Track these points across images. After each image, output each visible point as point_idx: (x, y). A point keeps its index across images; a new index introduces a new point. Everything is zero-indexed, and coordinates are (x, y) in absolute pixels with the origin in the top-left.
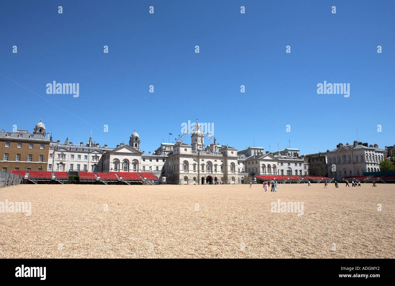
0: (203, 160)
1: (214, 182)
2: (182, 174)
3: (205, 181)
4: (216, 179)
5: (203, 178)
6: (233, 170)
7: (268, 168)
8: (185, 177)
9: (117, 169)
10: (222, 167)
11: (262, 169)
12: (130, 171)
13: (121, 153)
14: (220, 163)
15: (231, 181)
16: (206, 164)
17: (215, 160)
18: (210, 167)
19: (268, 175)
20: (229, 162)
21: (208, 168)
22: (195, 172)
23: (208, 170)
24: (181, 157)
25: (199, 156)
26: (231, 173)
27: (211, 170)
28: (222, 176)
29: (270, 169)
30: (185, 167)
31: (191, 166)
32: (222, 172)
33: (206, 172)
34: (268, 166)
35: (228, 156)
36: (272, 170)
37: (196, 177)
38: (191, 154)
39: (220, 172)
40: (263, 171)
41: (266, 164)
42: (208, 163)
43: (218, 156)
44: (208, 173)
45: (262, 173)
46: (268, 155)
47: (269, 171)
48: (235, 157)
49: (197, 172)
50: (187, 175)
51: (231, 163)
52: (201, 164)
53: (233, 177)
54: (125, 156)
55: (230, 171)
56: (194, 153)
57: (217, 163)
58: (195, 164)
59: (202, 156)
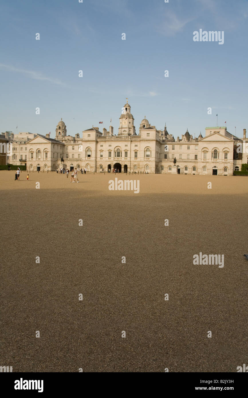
0: (110, 146)
2: (84, 161)
6: (149, 157)
7: (215, 154)
8: (88, 164)
9: (33, 157)
10: (136, 153)
11: (204, 155)
12: (42, 159)
13: (35, 143)
14: (134, 148)
15: (145, 169)
16: (115, 150)
17: (125, 145)
18: (120, 153)
19: (213, 162)
20: (142, 146)
21: (117, 154)
22: (102, 159)
23: (117, 157)
24: (84, 143)
25: (105, 141)
26: (145, 160)
27: (121, 157)
28: (135, 163)
29: (218, 154)
30: (89, 153)
31: (95, 152)
32: (137, 159)
33: (113, 159)
34: (216, 150)
35: (141, 139)
36: (221, 155)
37: (103, 164)
38: (95, 139)
39: (133, 159)
40: (205, 158)
41: (211, 147)
42: (118, 149)
43: (130, 140)
44: (116, 160)
45: (202, 160)
46: (215, 135)
47: (217, 158)
48: (151, 139)
49: (104, 158)
50: (90, 162)
51: (145, 148)
52: (108, 150)
53: (148, 165)
54: (38, 146)
55: (143, 157)
56: (101, 138)
57: (128, 148)
58: (102, 151)
59: (108, 141)
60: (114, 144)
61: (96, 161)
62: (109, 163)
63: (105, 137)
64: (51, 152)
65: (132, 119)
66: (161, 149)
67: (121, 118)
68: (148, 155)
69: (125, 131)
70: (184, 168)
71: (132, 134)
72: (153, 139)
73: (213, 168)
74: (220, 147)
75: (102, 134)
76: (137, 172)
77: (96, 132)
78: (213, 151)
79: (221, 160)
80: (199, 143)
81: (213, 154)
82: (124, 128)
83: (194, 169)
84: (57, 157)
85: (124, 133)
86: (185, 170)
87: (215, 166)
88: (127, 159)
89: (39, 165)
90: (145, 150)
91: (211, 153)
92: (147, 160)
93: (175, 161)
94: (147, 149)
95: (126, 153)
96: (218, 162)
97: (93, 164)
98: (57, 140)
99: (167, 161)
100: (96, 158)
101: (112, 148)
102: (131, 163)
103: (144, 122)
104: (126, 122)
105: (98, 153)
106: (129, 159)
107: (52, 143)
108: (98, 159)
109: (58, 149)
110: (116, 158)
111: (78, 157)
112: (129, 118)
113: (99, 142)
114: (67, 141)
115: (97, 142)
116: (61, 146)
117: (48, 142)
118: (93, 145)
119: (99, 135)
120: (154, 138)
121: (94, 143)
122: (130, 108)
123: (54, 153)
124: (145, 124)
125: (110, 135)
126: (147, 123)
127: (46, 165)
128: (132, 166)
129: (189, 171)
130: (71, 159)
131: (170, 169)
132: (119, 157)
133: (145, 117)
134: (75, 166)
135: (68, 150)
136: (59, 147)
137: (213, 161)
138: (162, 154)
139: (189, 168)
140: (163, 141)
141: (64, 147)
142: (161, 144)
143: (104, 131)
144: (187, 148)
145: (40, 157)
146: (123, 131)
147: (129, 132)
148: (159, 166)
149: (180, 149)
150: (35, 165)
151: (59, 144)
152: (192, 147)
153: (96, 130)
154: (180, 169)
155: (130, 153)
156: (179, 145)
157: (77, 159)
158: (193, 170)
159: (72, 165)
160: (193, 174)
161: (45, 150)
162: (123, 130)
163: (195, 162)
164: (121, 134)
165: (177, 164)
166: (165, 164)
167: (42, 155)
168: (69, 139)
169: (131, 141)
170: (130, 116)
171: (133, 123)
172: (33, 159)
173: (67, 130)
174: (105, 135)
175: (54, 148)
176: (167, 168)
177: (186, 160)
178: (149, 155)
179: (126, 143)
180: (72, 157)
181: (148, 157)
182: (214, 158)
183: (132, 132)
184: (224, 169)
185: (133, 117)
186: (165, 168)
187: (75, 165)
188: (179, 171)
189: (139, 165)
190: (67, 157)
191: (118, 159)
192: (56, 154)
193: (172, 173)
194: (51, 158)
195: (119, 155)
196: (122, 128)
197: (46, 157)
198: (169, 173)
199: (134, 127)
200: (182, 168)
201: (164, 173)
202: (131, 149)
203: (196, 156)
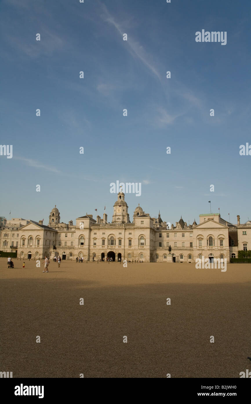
0: (104, 233)
1: (116, 258)
2: (77, 249)
3: (106, 257)
4: (120, 255)
5: (103, 255)
6: (144, 245)
7: (211, 241)
8: (81, 252)
9: (24, 244)
10: (130, 241)
11: (199, 242)
12: (33, 247)
13: (27, 230)
14: (128, 236)
15: (140, 258)
16: (109, 238)
17: (119, 233)
18: (114, 241)
19: (209, 250)
20: (136, 234)
21: (111, 242)
22: (95, 247)
23: (111, 245)
24: (77, 231)
25: (99, 229)
26: (139, 248)
27: (115, 245)
28: (129, 252)
29: (213, 241)
30: (82, 241)
31: (88, 240)
32: (131, 247)
33: (107, 247)
34: (211, 237)
35: (136, 227)
36: (217, 242)
37: (96, 253)
38: (88, 227)
39: (127, 247)
40: (200, 245)
41: (206, 234)
42: (112, 237)
43: (124, 227)
44: (110, 248)
45: (198, 248)
46: (209, 222)
47: (212, 245)
48: (145, 227)
49: (97, 247)
50: (83, 251)
51: (139, 236)
52: (102, 238)
53: (142, 253)
54: (31, 233)
55: (138, 245)
56: (95, 226)
57: (122, 236)
58: (95, 239)
59: (102, 229)
60: (108, 232)
61: (89, 250)
62: (102, 252)
63: (99, 225)
64: (44, 239)
65: (126, 207)
66: (155, 237)
67: (115, 206)
68: (142, 243)
69: (119, 219)
70: (180, 256)
71: (126, 222)
72: (147, 227)
73: (209, 255)
74: (215, 234)
75: (95, 221)
76: (131, 261)
77: (90, 220)
78: (208, 238)
79: (217, 248)
80: (194, 230)
81: (208, 241)
82: (118, 216)
83: (190, 256)
84: (49, 245)
85: (118, 220)
86: (181, 258)
87: (211, 254)
88: (121, 247)
89: (30, 252)
90: (140, 238)
91: (207, 241)
92: (142, 248)
93: (170, 249)
94: (142, 237)
95: (120, 241)
96: (214, 250)
97: (86, 252)
98: (50, 227)
99: (162, 249)
100: (90, 246)
101: (106, 236)
102: (125, 251)
103: (138, 210)
104: (120, 210)
105: (91, 240)
106: (123, 247)
107: (44, 230)
108: (92, 247)
109: (51, 236)
110: (110, 247)
111: (71, 244)
112: (123, 206)
113: (93, 230)
114: (60, 228)
115: (90, 230)
116: (54, 233)
117: (41, 229)
118: (86, 233)
119: (93, 222)
120: (149, 226)
121: (88, 231)
122: (124, 196)
123: (46, 241)
124: (139, 212)
125: (104, 222)
126: (141, 210)
127: (37, 253)
128: (126, 255)
129: (185, 259)
130: (64, 247)
131: (165, 257)
132: (113, 245)
133: (139, 204)
134: (67, 254)
135: (61, 238)
136: (52, 234)
137: (208, 248)
138: (156, 242)
139: (185, 256)
140: (158, 229)
141: (57, 234)
142: (156, 232)
143: (98, 219)
144: (182, 236)
145: (31, 244)
146: (117, 219)
147: (123, 219)
148: (154, 254)
149: (174, 237)
150: (26, 252)
151: (52, 231)
152: (187, 234)
153: (90, 218)
154: (175, 257)
155: (124, 241)
156: (174, 233)
157: (69, 247)
158: (189, 258)
159: (64, 253)
160: (189, 262)
161: (37, 237)
162: (117, 217)
163: (190, 249)
164: (115, 222)
165: (172, 252)
166: (160, 252)
167: (34, 242)
168: (62, 227)
169: (125, 229)
170: (124, 204)
171: (127, 211)
172: (24, 246)
173: (60, 217)
174: (99, 222)
175: (46, 235)
176: (162, 256)
177: (182, 248)
178: (144, 243)
179: (120, 231)
180: (65, 245)
181: (142, 245)
182: (209, 245)
183: (126, 220)
184: (220, 256)
185: (127, 205)
186: (160, 256)
187: (67, 252)
188: (174, 259)
189: (133, 253)
190: (60, 245)
191: (112, 247)
192: (48, 241)
193: (168, 262)
194: (43, 245)
195: (113, 243)
196: (116, 216)
197: (38, 244)
198: (164, 261)
199: (128, 215)
200: (178, 256)
201: (159, 261)
202: (125, 237)
203: (191, 243)
